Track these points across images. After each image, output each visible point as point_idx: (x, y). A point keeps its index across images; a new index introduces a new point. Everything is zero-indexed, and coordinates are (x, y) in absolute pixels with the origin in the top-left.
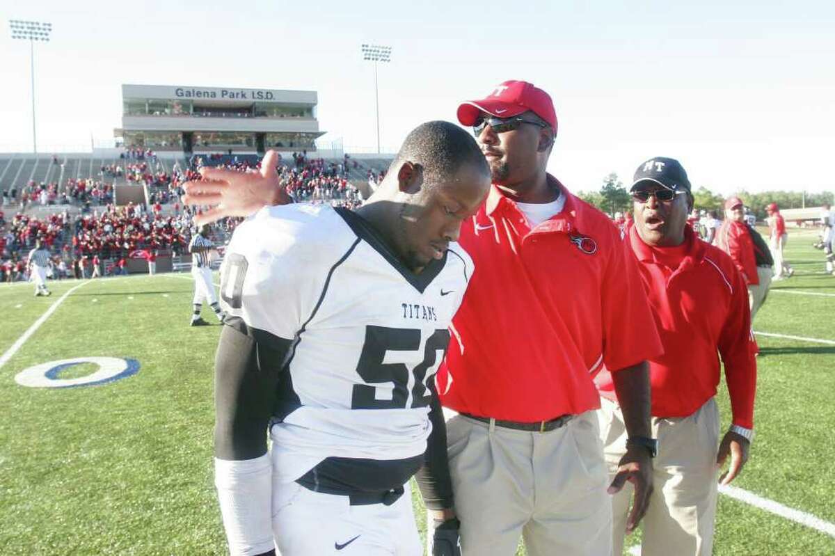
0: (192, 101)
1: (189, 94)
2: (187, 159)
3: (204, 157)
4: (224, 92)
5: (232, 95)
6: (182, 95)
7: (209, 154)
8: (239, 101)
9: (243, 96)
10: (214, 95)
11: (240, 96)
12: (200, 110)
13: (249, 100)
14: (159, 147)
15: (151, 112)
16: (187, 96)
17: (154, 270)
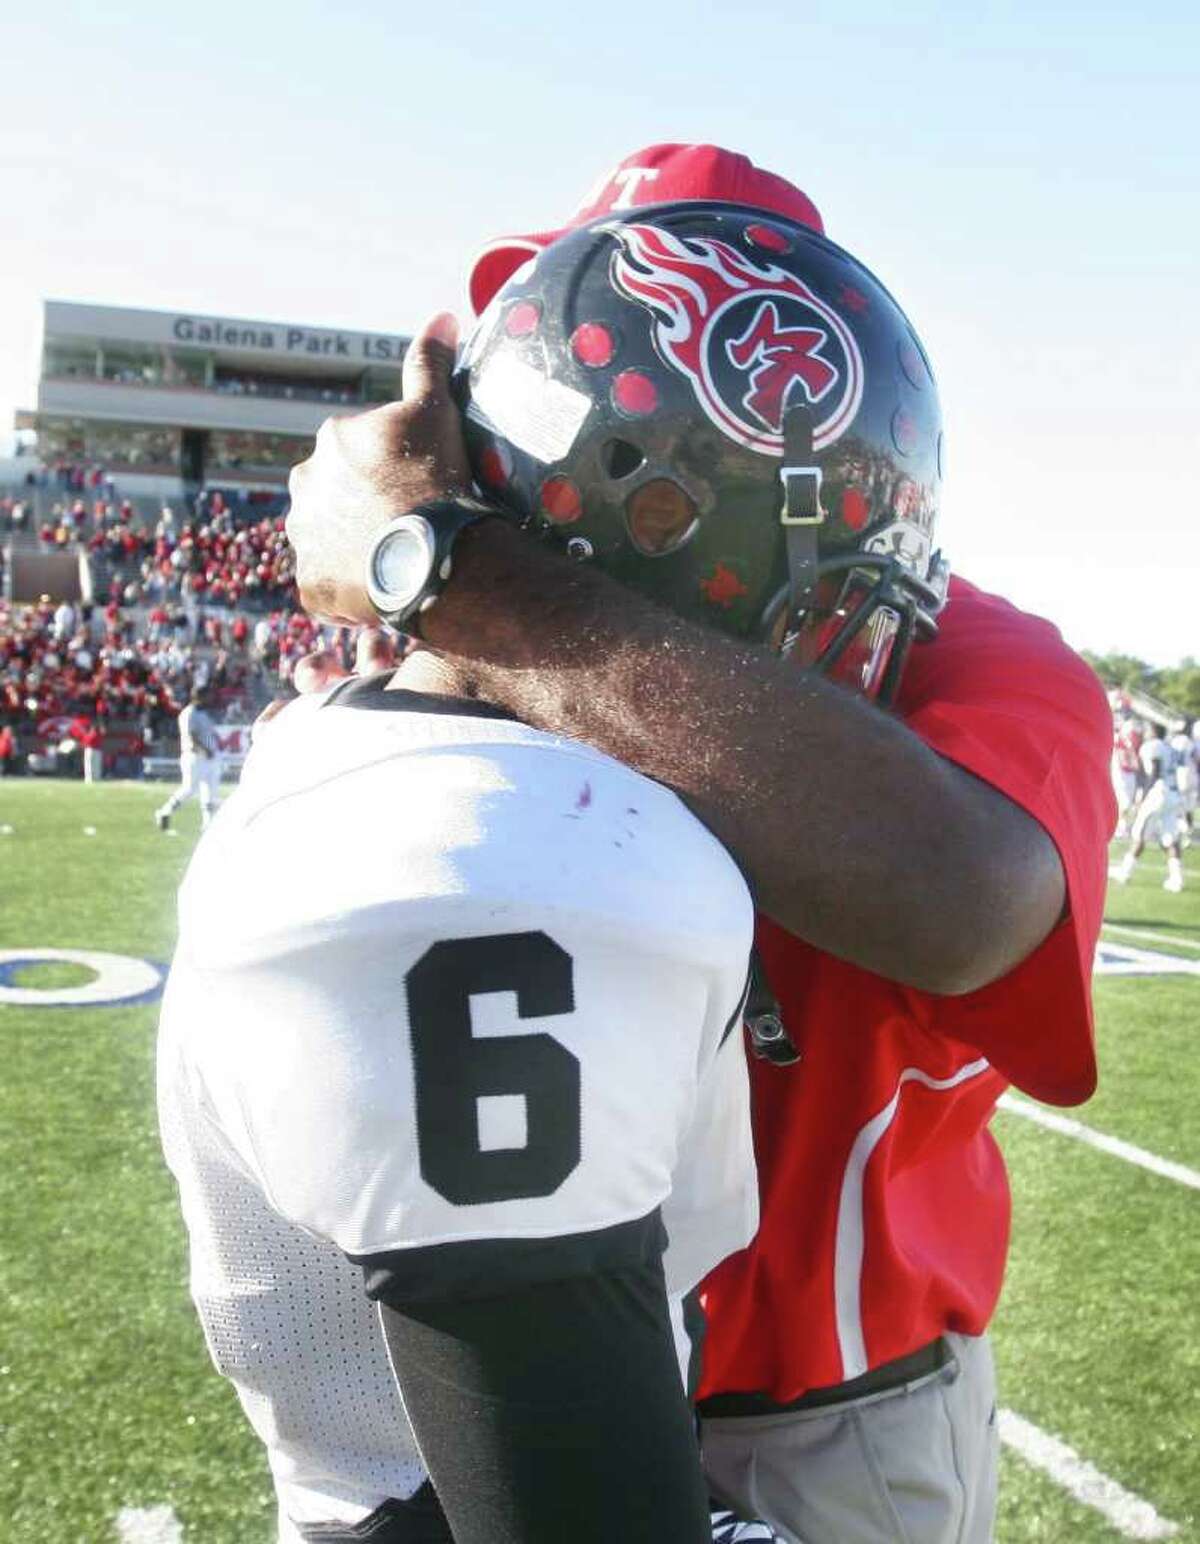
0: (213, 353)
1: (206, 333)
2: (190, 500)
3: (230, 498)
4: (295, 335)
5: (314, 346)
6: (190, 335)
7: (243, 488)
8: (330, 359)
9: (342, 348)
10: (268, 340)
11: (332, 348)
12: (229, 374)
13: (355, 359)
14: (120, 464)
15: (109, 373)
16: (201, 338)
17: (98, 772)
